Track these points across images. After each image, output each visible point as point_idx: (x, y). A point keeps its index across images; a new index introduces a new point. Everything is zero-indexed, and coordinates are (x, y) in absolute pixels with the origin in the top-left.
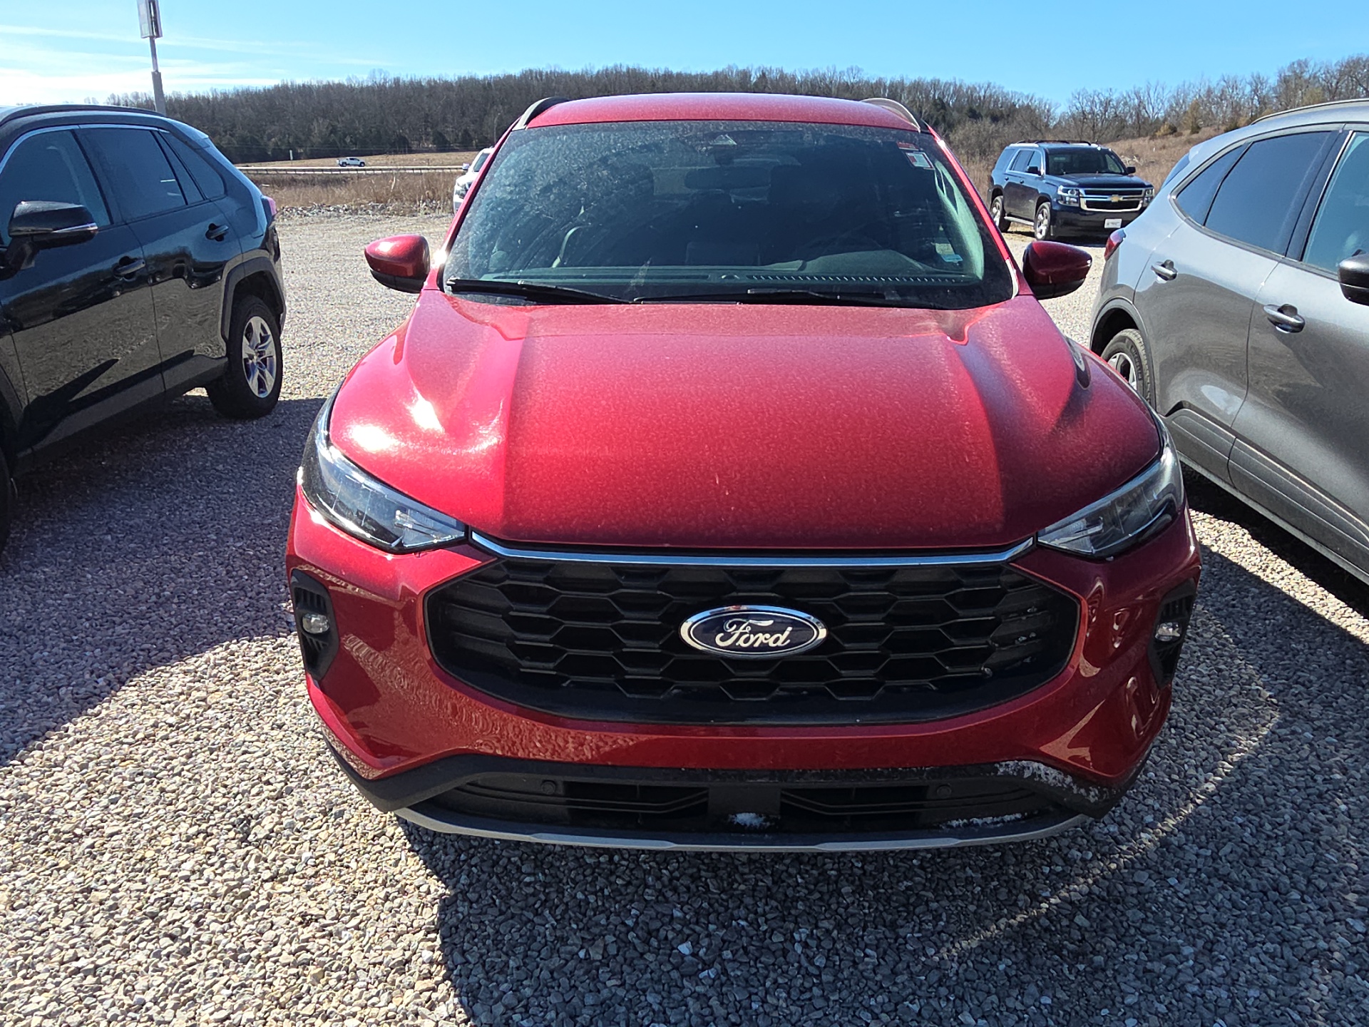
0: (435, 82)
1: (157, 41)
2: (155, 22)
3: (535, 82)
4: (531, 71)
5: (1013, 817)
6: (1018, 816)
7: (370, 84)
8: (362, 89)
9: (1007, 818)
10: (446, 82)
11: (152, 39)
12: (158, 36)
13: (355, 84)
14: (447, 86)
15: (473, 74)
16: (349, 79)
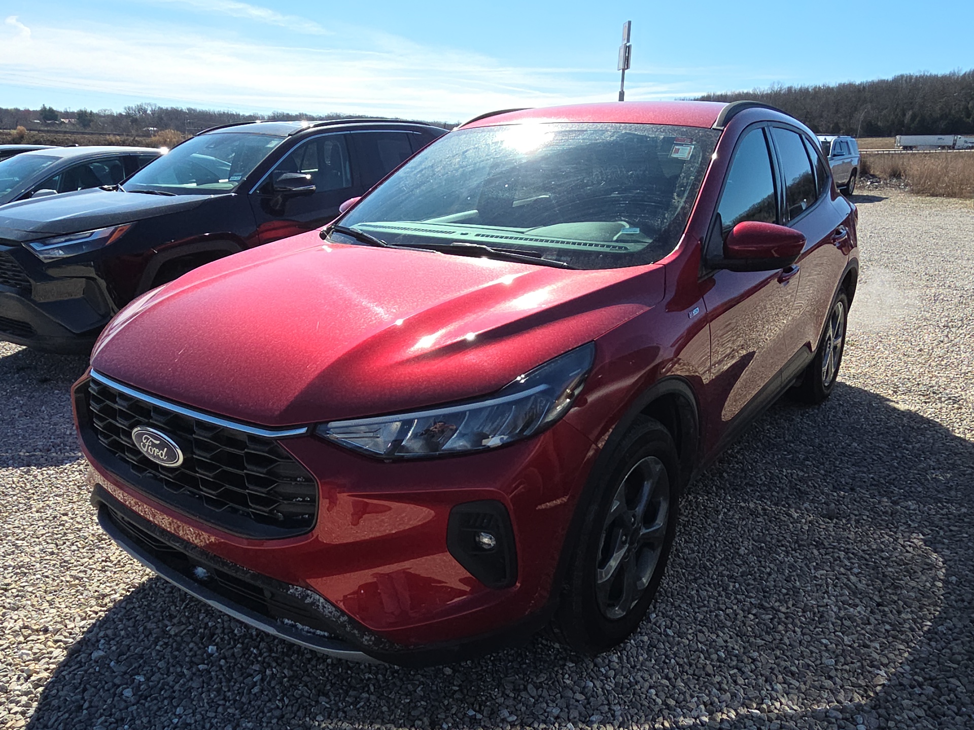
0: (819, 88)
1: (626, 71)
2: (627, 60)
3: (904, 85)
4: (902, 76)
5: (322, 633)
6: (326, 634)
7: (769, 92)
8: (762, 96)
9: (318, 632)
10: (828, 87)
11: (623, 70)
12: (627, 68)
13: (758, 92)
14: (828, 91)
15: (852, 81)
16: (755, 89)
